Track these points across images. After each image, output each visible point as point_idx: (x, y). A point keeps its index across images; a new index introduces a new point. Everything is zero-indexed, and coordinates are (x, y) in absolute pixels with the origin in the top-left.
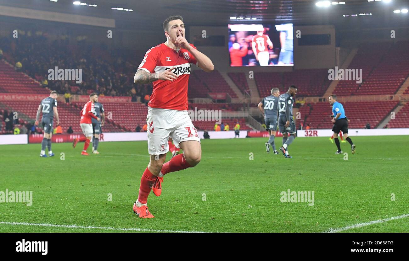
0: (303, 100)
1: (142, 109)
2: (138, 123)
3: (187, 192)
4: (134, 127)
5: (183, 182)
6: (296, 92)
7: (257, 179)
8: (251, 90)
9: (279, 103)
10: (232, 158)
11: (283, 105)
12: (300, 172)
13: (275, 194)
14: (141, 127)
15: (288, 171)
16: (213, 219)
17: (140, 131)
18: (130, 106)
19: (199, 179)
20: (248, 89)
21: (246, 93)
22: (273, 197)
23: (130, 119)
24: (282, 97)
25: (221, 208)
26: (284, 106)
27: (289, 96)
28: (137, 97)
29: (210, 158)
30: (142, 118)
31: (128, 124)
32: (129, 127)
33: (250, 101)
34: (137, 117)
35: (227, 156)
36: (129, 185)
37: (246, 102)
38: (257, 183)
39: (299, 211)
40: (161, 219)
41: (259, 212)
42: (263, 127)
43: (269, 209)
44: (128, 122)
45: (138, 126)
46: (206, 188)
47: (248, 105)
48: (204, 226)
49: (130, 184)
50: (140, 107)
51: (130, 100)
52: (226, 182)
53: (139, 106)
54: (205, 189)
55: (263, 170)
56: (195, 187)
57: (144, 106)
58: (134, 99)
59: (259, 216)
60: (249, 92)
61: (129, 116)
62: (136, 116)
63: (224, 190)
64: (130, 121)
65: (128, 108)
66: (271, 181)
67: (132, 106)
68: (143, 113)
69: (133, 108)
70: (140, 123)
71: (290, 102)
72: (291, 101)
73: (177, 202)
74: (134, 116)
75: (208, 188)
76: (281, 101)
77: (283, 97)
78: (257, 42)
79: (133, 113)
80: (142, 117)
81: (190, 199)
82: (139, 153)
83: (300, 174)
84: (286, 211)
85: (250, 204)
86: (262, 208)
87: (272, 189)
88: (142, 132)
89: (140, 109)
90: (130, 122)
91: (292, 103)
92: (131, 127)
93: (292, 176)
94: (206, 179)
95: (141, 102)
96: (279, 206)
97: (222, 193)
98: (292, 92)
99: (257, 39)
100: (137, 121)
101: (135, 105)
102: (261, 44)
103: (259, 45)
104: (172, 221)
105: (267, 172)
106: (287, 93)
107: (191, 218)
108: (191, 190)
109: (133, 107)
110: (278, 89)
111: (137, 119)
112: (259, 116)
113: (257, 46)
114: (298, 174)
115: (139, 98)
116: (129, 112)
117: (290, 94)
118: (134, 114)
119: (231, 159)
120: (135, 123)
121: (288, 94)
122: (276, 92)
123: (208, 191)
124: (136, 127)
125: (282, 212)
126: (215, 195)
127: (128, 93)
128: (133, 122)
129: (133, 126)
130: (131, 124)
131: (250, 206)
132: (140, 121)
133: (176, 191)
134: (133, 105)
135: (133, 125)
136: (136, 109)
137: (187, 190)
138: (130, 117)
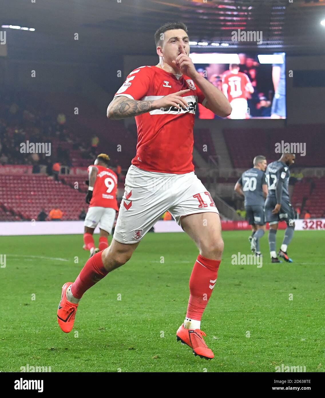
0: (299, 173)
1: (48, 184)
2: (42, 207)
3: (117, 315)
4: (35, 213)
5: (112, 301)
6: (293, 160)
7: (227, 295)
8: (219, 157)
9: (268, 176)
10: (188, 262)
11: (274, 179)
12: (294, 285)
13: (255, 319)
14: (47, 213)
15: (276, 283)
16: (158, 357)
17: (46, 219)
18: (29, 180)
19: (136, 295)
20: (215, 155)
21: (211, 161)
22: (252, 324)
23: (29, 201)
24: (271, 168)
25: (170, 342)
26: (275, 181)
27: (282, 166)
28: (41, 166)
29: (153, 262)
30: (48, 199)
31: (27, 209)
32: (27, 213)
33: (218, 173)
34: (40, 197)
35: (181, 260)
36: (27, 305)
37: (211, 175)
38: (227, 301)
39: (292, 347)
40: (76, 358)
41: (229, 348)
42: (237, 215)
43: (244, 343)
44: (26, 205)
45: (41, 211)
46: (147, 310)
47: (215, 180)
48: (143, 369)
49: (28, 303)
50: (46, 182)
51: (30, 170)
52: (179, 300)
53: (44, 180)
54: (145, 312)
55: (237, 282)
56: (130, 308)
57: (51, 180)
58: (36, 170)
59: (229, 353)
60: (216, 160)
61: (28, 195)
62: (39, 195)
63: (175, 313)
64: (29, 203)
65: (26, 184)
66: (249, 299)
67: (33, 180)
68: (50, 192)
69: (34, 184)
70: (46, 207)
71: (283, 176)
72: (285, 174)
73: (102, 332)
74: (35, 195)
75: (150, 310)
76: (270, 174)
77: (274, 166)
78: (230, 83)
79: (34, 191)
80: (48, 197)
81: (122, 326)
82: (43, 254)
83: (295, 288)
84: (272, 347)
85: (216, 335)
86: (234, 342)
87: (250, 312)
88: (49, 220)
89: (45, 184)
90: (30, 205)
91: (287, 176)
92: (31, 213)
93: (281, 291)
94: (147, 295)
95: (46, 175)
96: (260, 338)
97: (172, 317)
98: (287, 160)
99: (230, 79)
100: (41, 203)
101: (38, 179)
102: (236, 86)
103: (233, 88)
104: (94, 360)
105: (243, 285)
106: (280, 160)
107: (123, 356)
108: (124, 313)
109: (35, 182)
110: (265, 158)
111: (41, 201)
112: (231, 198)
113: (229, 91)
114: (292, 287)
115: (44, 168)
116: (28, 189)
117: (284, 162)
118: (36, 193)
119: (187, 264)
120: (38, 207)
121: (281, 162)
122: (261, 163)
123: (151, 314)
124: (39, 213)
125: (265, 347)
126: (161, 320)
127: (26, 160)
128: (34, 205)
129: (34, 211)
130: (31, 209)
131: (215, 337)
132: (45, 203)
133: (100, 314)
134: (34, 178)
135: (35, 209)
136: (39, 185)
137: (118, 312)
138: (29, 197)
